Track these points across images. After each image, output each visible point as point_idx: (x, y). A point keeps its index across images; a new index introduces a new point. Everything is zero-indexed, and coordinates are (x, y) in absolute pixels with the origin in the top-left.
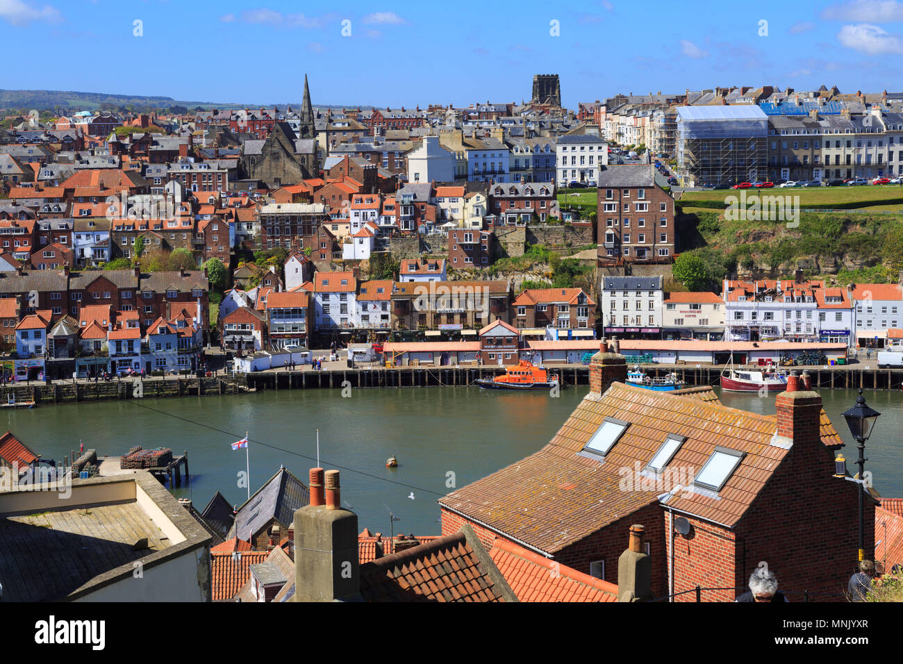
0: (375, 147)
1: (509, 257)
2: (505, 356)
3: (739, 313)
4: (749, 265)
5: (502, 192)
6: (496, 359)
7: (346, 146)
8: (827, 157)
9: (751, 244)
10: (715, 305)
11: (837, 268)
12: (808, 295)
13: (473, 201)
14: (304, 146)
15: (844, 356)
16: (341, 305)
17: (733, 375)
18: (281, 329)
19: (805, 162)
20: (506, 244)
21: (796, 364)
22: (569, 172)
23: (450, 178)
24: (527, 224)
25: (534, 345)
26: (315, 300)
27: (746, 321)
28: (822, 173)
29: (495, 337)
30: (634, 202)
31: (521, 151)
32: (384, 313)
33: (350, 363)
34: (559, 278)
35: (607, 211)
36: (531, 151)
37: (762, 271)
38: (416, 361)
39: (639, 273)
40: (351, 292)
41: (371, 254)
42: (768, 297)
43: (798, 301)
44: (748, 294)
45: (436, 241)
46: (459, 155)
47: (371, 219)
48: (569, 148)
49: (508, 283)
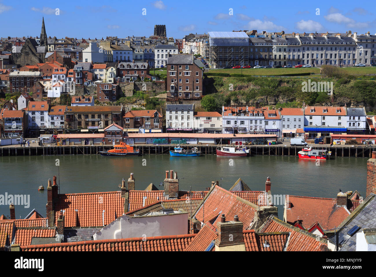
0: (72, 50)
1: (126, 96)
2: (116, 140)
3: (229, 121)
4: (236, 101)
5: (124, 67)
6: (112, 142)
7: (59, 49)
8: (275, 56)
9: (237, 91)
10: (218, 118)
11: (276, 102)
12: (261, 113)
13: (110, 70)
14: (41, 49)
15: (275, 141)
16: (41, 117)
17: (222, 149)
18: (10, 128)
19: (266, 58)
20: (124, 90)
21: (253, 144)
22: (160, 62)
23: (103, 62)
24: (135, 82)
25: (130, 135)
26: (28, 114)
27: (232, 125)
28: (273, 63)
29: (111, 131)
30: (184, 71)
31: (138, 52)
32: (62, 121)
34: (148, 106)
35: (171, 75)
36: (143, 52)
37: (242, 103)
38: (73, 143)
39: (185, 104)
40: (46, 111)
41: (61, 95)
42: (242, 114)
43: (256, 116)
44: (233, 113)
45: (92, 89)
46: (106, 52)
47: (62, 79)
48: (160, 50)
49: (122, 107)
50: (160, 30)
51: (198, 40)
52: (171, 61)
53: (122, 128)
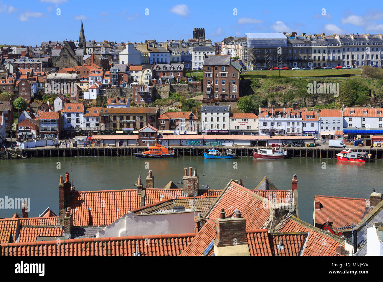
0: (110, 53)
1: (161, 98)
2: (151, 142)
3: (265, 123)
4: (274, 102)
5: (160, 68)
6: (146, 143)
7: (97, 52)
8: (315, 57)
9: (274, 93)
10: (254, 120)
11: (314, 104)
12: (298, 114)
13: (146, 72)
14: (79, 52)
15: (313, 143)
16: (77, 118)
17: (259, 151)
18: (45, 129)
19: (304, 60)
20: (160, 92)
21: (290, 146)
22: (198, 64)
23: (139, 63)
24: (171, 83)
25: (165, 137)
26: (64, 116)
27: (269, 127)
28: (312, 65)
29: (145, 133)
30: (220, 73)
31: (175, 54)
32: (97, 123)
33: (75, 145)
34: (184, 108)
35: (207, 77)
36: (180, 54)
37: (279, 105)
38: (107, 144)
39: (221, 105)
40: (81, 113)
41: (97, 97)
42: (279, 115)
43: (293, 117)
44: (270, 114)
45: (128, 91)
46: (143, 54)
47: (99, 81)
48: (198, 53)
49: (157, 109)
50: (199, 33)
51: (237, 42)
52: (208, 63)
53: (156, 130)
